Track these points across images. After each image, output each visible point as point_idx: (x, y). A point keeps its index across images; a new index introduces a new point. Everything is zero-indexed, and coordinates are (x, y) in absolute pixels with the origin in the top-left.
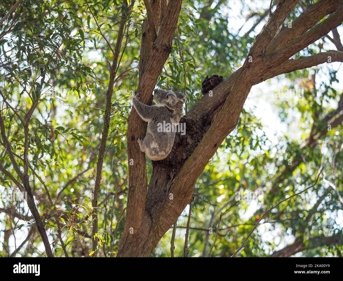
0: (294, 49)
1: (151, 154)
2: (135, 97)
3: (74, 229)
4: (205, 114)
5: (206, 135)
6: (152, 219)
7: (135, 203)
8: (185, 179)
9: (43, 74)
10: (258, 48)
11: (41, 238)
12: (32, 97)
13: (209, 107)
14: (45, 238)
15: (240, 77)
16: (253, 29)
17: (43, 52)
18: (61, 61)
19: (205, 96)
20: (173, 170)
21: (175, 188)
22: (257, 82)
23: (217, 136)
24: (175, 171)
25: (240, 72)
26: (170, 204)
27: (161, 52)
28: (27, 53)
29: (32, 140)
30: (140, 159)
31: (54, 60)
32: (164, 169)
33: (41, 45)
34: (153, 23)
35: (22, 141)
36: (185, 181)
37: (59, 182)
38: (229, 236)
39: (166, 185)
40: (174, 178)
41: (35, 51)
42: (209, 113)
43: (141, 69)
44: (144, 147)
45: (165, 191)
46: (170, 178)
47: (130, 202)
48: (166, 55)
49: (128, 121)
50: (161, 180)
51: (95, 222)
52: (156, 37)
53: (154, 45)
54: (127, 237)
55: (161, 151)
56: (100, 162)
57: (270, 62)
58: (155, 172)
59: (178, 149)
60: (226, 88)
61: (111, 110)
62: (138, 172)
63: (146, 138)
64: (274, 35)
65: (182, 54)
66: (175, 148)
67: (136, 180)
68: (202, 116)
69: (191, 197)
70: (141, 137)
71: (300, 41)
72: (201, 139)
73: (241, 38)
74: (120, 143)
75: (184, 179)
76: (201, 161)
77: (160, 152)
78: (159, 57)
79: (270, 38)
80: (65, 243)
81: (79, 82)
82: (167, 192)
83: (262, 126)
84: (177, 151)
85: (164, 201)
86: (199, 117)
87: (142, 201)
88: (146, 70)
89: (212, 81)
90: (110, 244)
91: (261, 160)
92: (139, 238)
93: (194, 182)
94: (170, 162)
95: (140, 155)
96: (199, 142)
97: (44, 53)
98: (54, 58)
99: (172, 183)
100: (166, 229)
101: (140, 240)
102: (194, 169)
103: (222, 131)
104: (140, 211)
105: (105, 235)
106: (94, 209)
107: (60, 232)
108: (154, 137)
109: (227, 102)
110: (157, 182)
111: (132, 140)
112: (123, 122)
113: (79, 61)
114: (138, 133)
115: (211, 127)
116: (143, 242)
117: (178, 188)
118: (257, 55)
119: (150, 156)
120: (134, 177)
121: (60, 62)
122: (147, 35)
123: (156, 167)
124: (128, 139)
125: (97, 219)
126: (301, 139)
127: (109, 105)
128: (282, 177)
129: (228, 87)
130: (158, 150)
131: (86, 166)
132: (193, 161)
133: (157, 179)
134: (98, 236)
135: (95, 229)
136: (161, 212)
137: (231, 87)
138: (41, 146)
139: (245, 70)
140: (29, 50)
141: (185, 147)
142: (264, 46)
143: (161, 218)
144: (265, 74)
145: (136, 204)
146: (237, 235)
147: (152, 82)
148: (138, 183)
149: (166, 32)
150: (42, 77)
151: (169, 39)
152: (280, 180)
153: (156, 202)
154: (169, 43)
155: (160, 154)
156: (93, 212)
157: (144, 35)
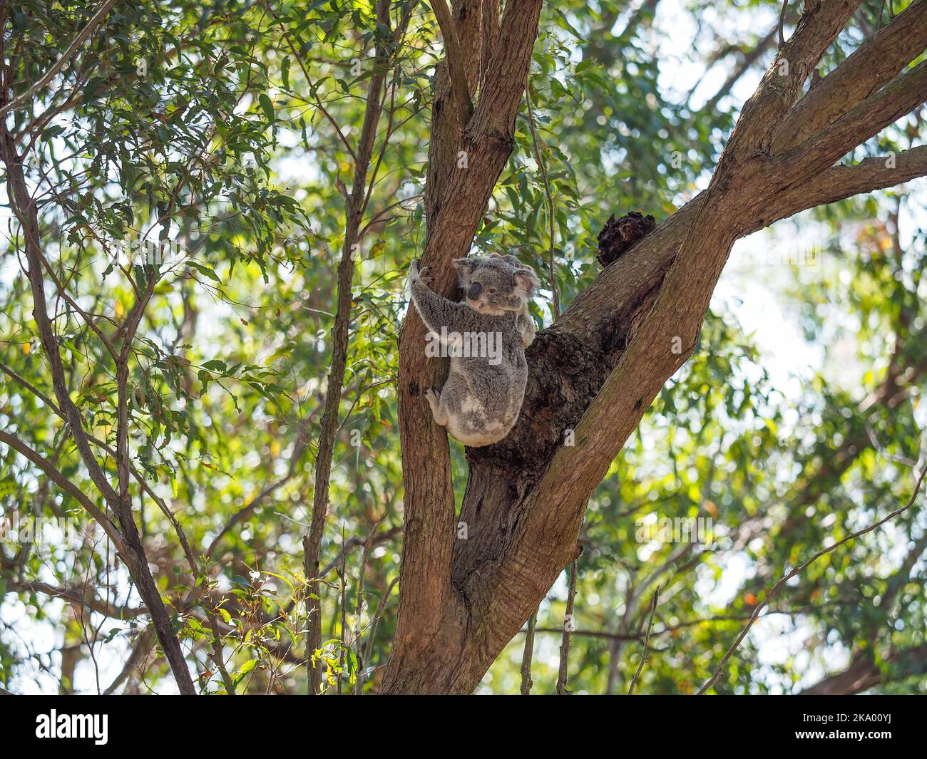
0: (847, 138)
1: (464, 428)
2: (417, 276)
3: (257, 638)
4: (608, 320)
5: (610, 378)
6: (469, 607)
7: (422, 564)
8: (558, 497)
9: (166, 217)
10: (749, 135)
11: (167, 664)
12: (135, 280)
13: (618, 300)
14: (179, 664)
15: (703, 216)
16: (726, 90)
17: (163, 159)
18: (212, 181)
19: (607, 271)
20: (525, 473)
21: (531, 521)
22: (748, 230)
23: (642, 379)
24: (528, 475)
25: (703, 202)
26: (517, 567)
27: (485, 152)
28: (119, 162)
29: (138, 399)
30: (434, 444)
31: (193, 179)
32: (501, 472)
33: (157, 140)
34: (461, 74)
35: (112, 402)
36: (557, 502)
37: (209, 514)
38: (673, 651)
39: (506, 515)
40: (527, 494)
41: (141, 156)
42: (619, 315)
43: (432, 199)
44: (443, 411)
45: (504, 531)
46: (516, 496)
47: (408, 561)
48: (500, 161)
49: (399, 341)
50: (491, 500)
51: (315, 619)
52: (471, 112)
53: (465, 133)
54: (403, 657)
55: (490, 419)
56: (324, 456)
57: (784, 174)
58: (475, 478)
59: (538, 417)
60: (664, 249)
61: (352, 315)
62: (429, 481)
63: (448, 386)
64: (792, 101)
65: (543, 157)
66: (528, 412)
67: (424, 503)
68: (600, 326)
69: (574, 545)
70: (436, 386)
71: (863, 114)
72: (599, 388)
73: (697, 114)
74: (378, 402)
75: (555, 496)
76: (599, 446)
77: (490, 422)
78: (480, 165)
79: (782, 109)
80: (234, 677)
81: (263, 238)
82: (509, 534)
83: (757, 353)
84: (534, 422)
85: (500, 559)
86: (591, 327)
87: (441, 560)
88: (447, 203)
89: (624, 228)
90: (355, 678)
91: (755, 443)
92: (435, 659)
93: (582, 504)
94: (515, 452)
95: (435, 435)
96: (594, 395)
97: (167, 159)
98: (195, 173)
99: (523, 510)
100: (507, 634)
101: (437, 666)
102: (582, 468)
103: (656, 364)
104: (437, 586)
105: (343, 652)
106: (310, 583)
107: (218, 647)
108: (469, 382)
109: (669, 285)
110: (480, 505)
111: (412, 394)
112: (384, 347)
113: (261, 181)
114: (426, 374)
115: (626, 353)
116: (446, 671)
117: (540, 521)
118: (749, 154)
119: (461, 436)
120: (418, 494)
121: (210, 185)
122: (447, 108)
123: (478, 467)
124: (400, 392)
125: (319, 612)
126: (864, 385)
127: (345, 300)
128: (815, 490)
129: (669, 246)
130: (484, 417)
131: (281, 469)
132: (578, 449)
133: (482, 499)
134: (324, 657)
135: (313, 638)
136: (495, 587)
137: (677, 244)
138: (163, 415)
139: (715, 198)
140: (124, 152)
141: (556, 411)
142: (766, 130)
143: (494, 604)
144: (770, 208)
145: (426, 567)
146: (693, 648)
147: (462, 234)
148: (428, 511)
149: (498, 96)
150: (162, 228)
151: (507, 117)
152: (808, 497)
153: (478, 562)
154: (507, 127)
155: (488, 427)
156: (309, 591)
157: (438, 107)
